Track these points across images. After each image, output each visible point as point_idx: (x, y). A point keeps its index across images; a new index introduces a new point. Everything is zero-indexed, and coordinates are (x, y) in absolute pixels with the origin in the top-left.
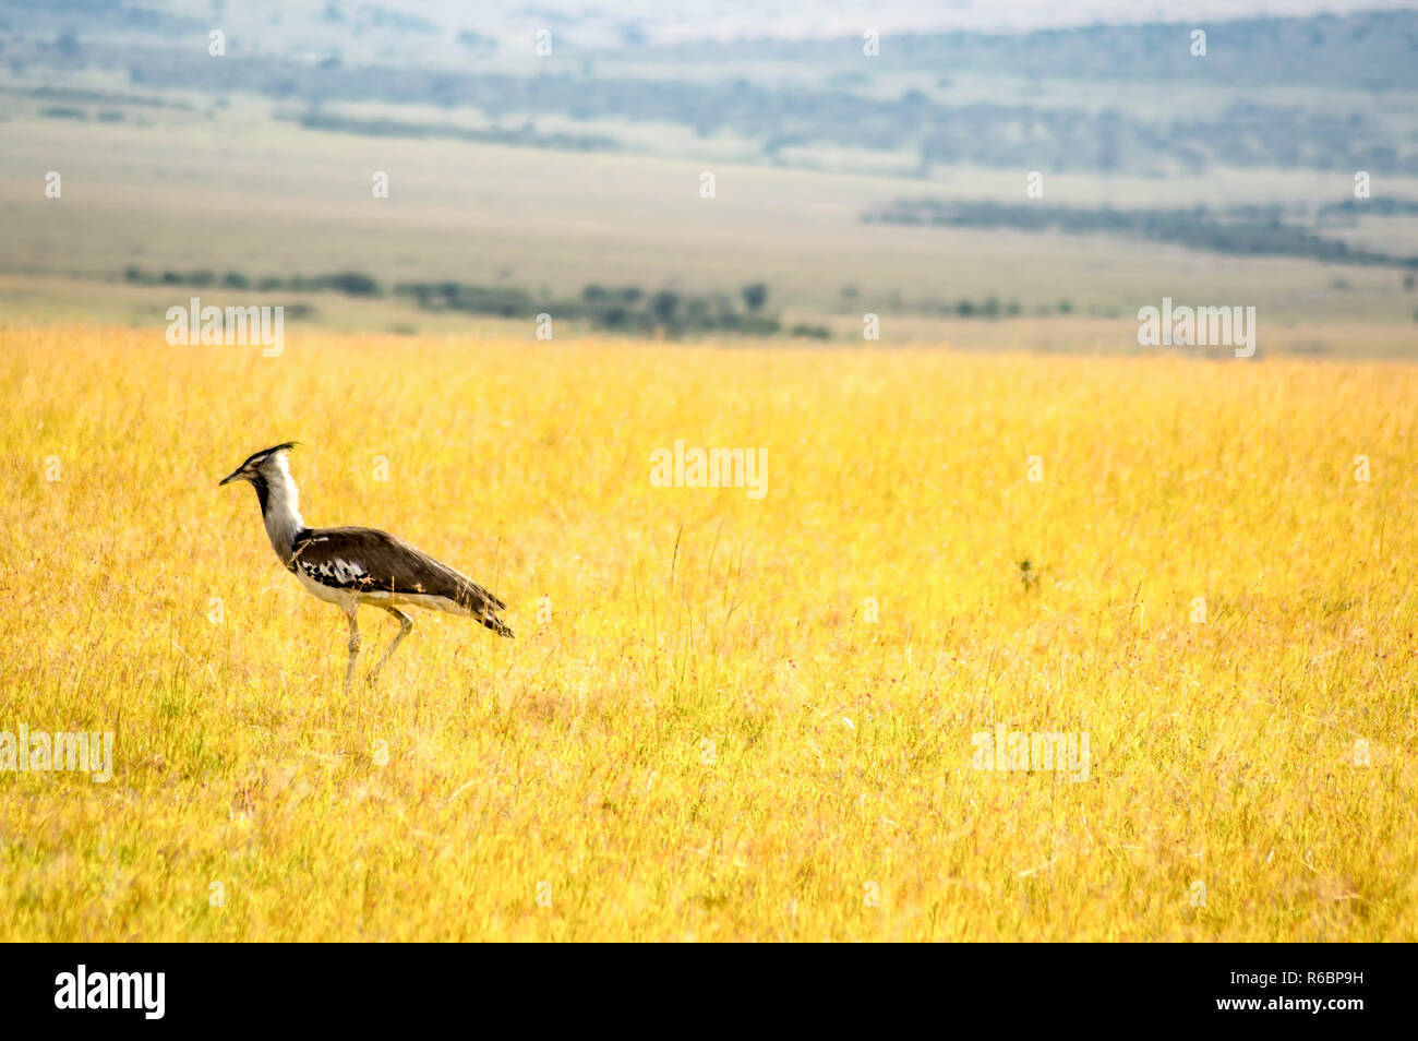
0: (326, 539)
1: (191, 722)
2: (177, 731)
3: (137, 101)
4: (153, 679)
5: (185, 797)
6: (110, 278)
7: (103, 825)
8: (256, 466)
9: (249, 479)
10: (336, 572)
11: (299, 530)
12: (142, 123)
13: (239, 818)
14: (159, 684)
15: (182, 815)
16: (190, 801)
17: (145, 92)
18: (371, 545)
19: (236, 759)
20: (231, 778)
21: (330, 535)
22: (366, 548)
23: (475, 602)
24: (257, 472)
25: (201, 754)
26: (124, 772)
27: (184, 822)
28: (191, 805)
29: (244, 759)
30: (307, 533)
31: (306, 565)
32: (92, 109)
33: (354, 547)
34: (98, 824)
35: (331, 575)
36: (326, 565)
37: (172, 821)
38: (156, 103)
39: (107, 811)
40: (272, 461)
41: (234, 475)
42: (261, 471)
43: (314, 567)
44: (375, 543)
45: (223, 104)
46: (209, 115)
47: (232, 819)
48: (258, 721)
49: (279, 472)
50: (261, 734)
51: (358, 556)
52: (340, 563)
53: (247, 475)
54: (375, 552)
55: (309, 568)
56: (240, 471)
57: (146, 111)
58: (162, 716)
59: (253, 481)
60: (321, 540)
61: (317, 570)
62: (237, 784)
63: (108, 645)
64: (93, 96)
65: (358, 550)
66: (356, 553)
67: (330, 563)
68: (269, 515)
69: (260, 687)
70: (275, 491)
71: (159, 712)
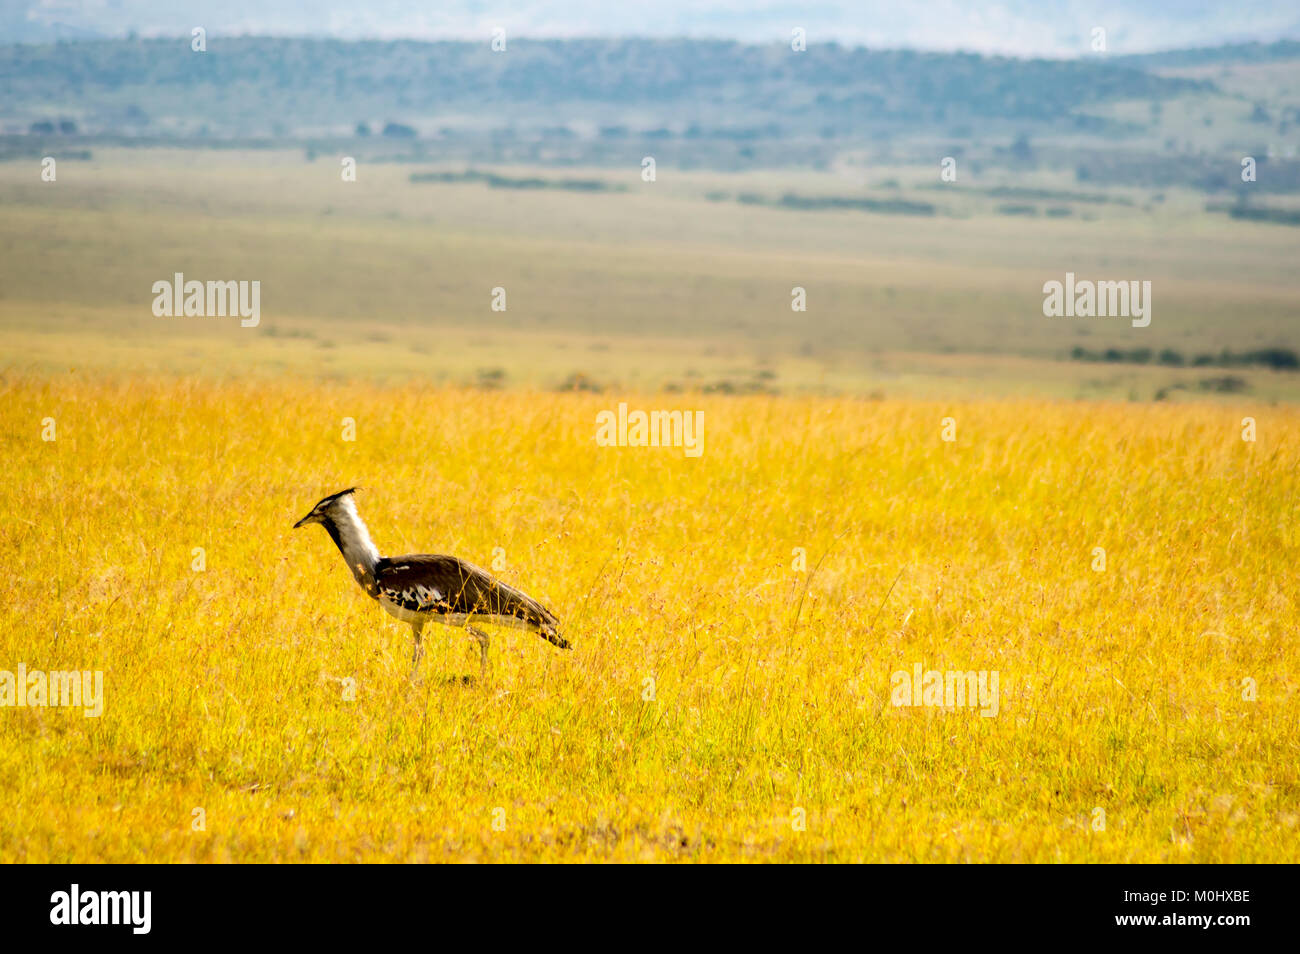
0: (407, 567)
1: (1136, 756)
2: (1122, 761)
3: (1082, 198)
4: (1101, 716)
5: (1131, 823)
6: (1059, 356)
7: (1058, 846)
8: (323, 509)
9: (319, 522)
10: (417, 598)
11: (377, 561)
12: (1087, 218)
13: (1180, 841)
14: (1105, 720)
15: (1128, 838)
16: (1135, 825)
17: (1090, 189)
18: (448, 571)
19: (1176, 788)
20: (1172, 805)
21: (409, 562)
22: (443, 574)
23: (536, 619)
24: (324, 515)
25: (1144, 783)
26: (1076, 800)
27: (1131, 844)
28: (1137, 829)
29: (1184, 788)
30: (385, 563)
31: (389, 591)
32: (1043, 205)
33: (433, 573)
34: (1054, 846)
35: (413, 600)
36: (408, 591)
37: (1120, 843)
38: (1100, 200)
39: (1062, 835)
40: (337, 505)
41: (306, 518)
42: (328, 514)
43: (397, 593)
44: (450, 570)
45: (1160, 198)
46: (1147, 209)
47: (1174, 842)
48: (1196, 755)
49: (345, 513)
50: (1199, 765)
51: (436, 582)
52: (421, 589)
53: (316, 518)
54: (451, 578)
55: (393, 594)
56: (311, 514)
57: (1092, 208)
58: (1109, 748)
59: (323, 523)
60: (402, 568)
61: (400, 596)
62: (1178, 811)
63: (1058, 684)
64: (1043, 194)
65: (436, 577)
66: (433, 579)
67: (412, 590)
68: (346, 550)
69: (1197, 723)
70: (344, 530)
71: (1106, 745)
